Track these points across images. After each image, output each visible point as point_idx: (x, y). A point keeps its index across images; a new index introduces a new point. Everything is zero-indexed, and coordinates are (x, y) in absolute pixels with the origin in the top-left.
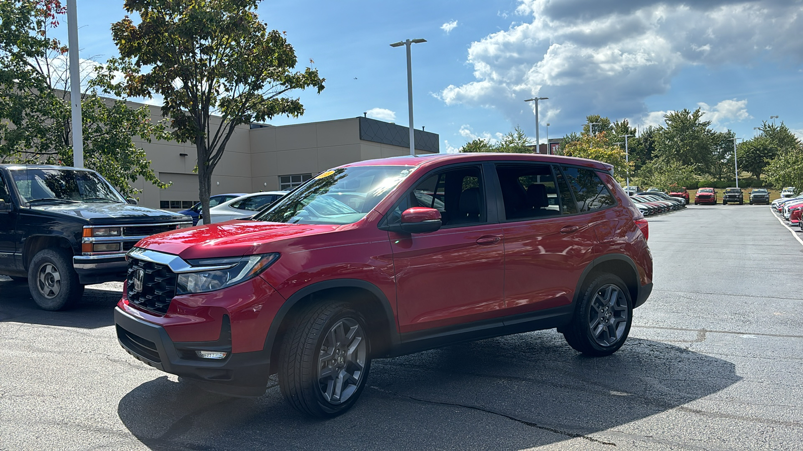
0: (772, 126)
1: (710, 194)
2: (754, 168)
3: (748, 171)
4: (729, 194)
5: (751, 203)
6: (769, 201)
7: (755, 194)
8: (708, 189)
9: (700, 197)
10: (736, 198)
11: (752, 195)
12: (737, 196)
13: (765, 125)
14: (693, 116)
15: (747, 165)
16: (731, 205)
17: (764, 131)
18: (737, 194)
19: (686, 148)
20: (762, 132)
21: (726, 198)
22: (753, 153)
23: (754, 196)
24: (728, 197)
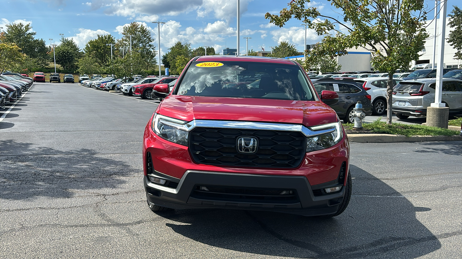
0: (67, 40)
1: (42, 76)
2: (62, 62)
3: (59, 64)
4: (53, 76)
5: (65, 82)
6: (74, 81)
7: (67, 77)
8: (40, 73)
9: (37, 77)
10: (57, 79)
11: (65, 78)
12: (58, 78)
13: (63, 39)
14: (25, 28)
15: (59, 60)
16: (54, 82)
17: (63, 42)
18: (57, 77)
19: (22, 47)
20: (61, 42)
21: (52, 79)
22: (61, 54)
23: (67, 78)
24: (53, 78)
